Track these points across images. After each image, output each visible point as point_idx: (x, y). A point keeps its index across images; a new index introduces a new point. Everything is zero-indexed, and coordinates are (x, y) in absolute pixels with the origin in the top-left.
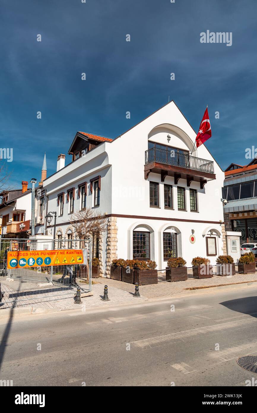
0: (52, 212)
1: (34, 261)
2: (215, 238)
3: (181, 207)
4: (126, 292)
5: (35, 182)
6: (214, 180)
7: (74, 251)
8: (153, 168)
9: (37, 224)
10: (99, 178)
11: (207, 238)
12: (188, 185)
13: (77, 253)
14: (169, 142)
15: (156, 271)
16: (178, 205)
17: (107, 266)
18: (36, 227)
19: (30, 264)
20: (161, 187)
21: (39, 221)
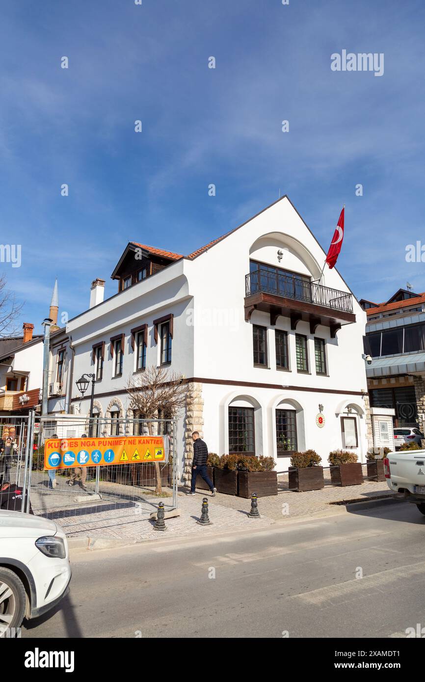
0: (87, 375)
1: (87, 457)
2: (355, 419)
3: (301, 367)
4: (231, 509)
5: (49, 325)
6: (354, 324)
7: (150, 439)
8: (259, 302)
9: (54, 395)
10: (170, 317)
11: (343, 418)
12: (313, 332)
13: (154, 443)
14: (279, 262)
15: (275, 473)
16: (298, 363)
17: (185, 465)
18: (50, 401)
19: (81, 462)
20: (271, 334)
21: (56, 391)
